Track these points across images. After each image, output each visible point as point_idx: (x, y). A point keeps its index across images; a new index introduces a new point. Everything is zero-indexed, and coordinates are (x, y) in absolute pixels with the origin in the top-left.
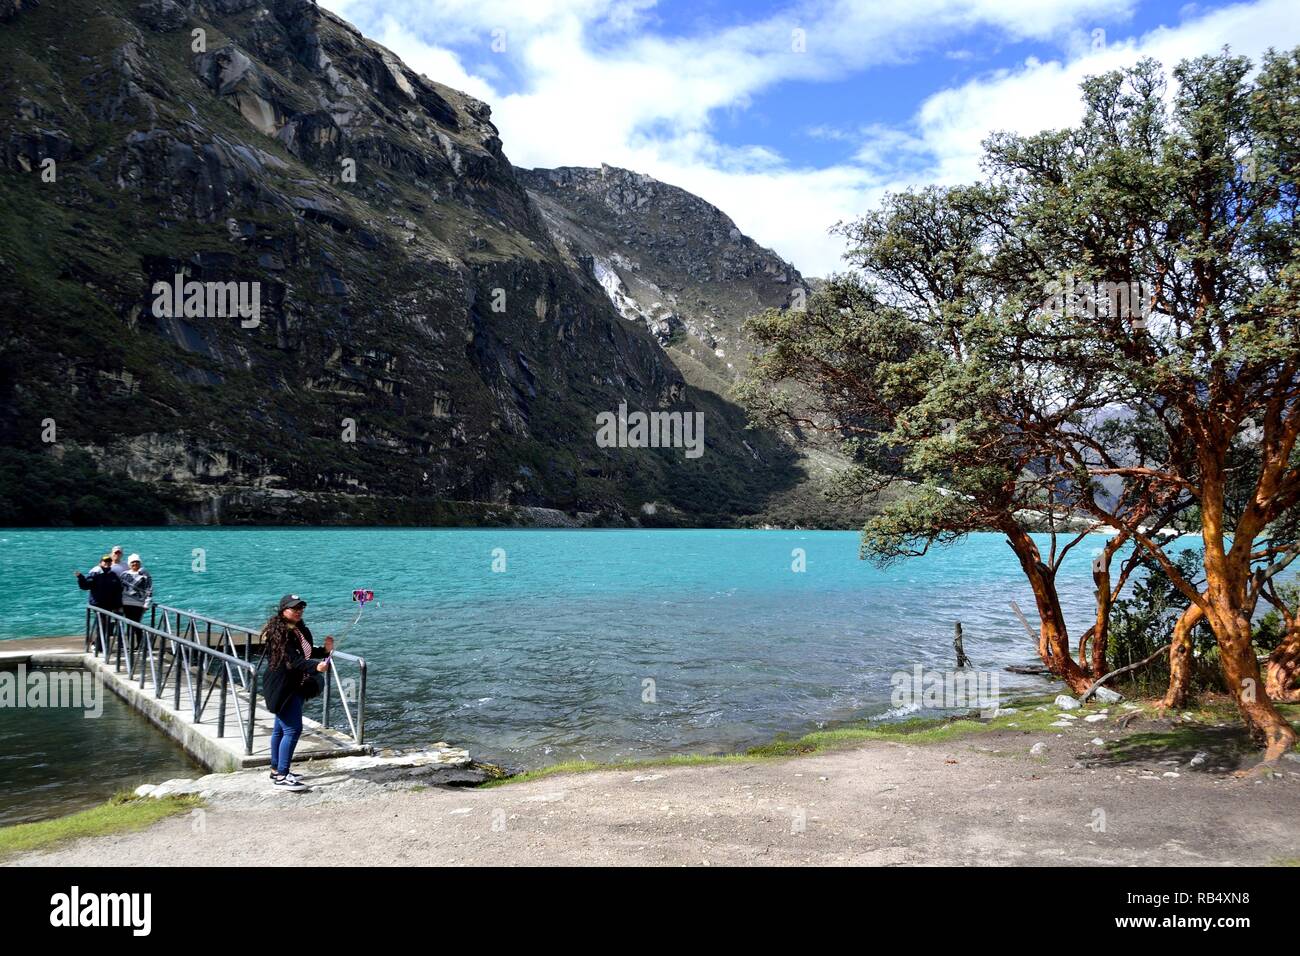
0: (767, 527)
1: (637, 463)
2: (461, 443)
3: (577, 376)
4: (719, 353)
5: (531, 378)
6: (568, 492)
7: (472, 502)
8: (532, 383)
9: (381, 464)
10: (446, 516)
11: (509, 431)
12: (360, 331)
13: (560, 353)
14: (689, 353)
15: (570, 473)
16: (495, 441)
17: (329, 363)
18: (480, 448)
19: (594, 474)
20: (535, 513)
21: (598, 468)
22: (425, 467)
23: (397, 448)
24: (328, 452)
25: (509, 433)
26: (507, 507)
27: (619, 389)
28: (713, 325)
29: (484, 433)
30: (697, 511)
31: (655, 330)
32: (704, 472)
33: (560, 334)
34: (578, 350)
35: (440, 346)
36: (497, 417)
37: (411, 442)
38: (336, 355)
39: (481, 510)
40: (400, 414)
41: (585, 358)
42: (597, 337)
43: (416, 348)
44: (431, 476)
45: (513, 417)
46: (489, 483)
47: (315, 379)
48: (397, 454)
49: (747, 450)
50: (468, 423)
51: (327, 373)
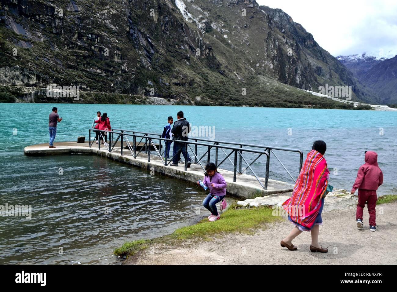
0: (244, 106)
1: (193, 80)
2: (125, 72)
3: (170, 45)
4: (225, 36)
5: (152, 46)
6: (167, 91)
7: (130, 95)
8: (152, 48)
9: (95, 80)
10: (120, 100)
11: (144, 67)
12: (85, 26)
13: (163, 36)
14: (213, 36)
15: (167, 84)
16: (139, 71)
17: (73, 39)
18: (133, 74)
19: (176, 84)
20: (154, 99)
21: (179, 82)
22: (112, 81)
23: (101, 73)
24: (74, 75)
25: (144, 68)
26: (144, 97)
27: (186, 50)
28: (223, 25)
29: (134, 68)
30: (216, 99)
31: (200, 26)
32: (220, 84)
33: (163, 28)
34: (170, 34)
35: (116, 33)
36: (139, 61)
37: (106, 71)
38: (76, 36)
39: (134, 98)
40: (101, 59)
41: (173, 38)
42: (177, 29)
43: (107, 34)
44: (114, 84)
45: (145, 61)
46: (136, 87)
47: (68, 46)
48: (101, 76)
49: (236, 76)
50: (128, 64)
51: (72, 43)
